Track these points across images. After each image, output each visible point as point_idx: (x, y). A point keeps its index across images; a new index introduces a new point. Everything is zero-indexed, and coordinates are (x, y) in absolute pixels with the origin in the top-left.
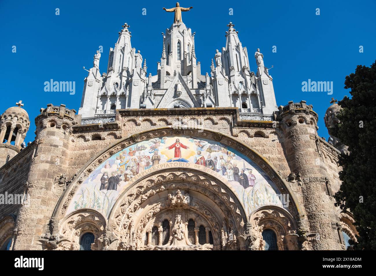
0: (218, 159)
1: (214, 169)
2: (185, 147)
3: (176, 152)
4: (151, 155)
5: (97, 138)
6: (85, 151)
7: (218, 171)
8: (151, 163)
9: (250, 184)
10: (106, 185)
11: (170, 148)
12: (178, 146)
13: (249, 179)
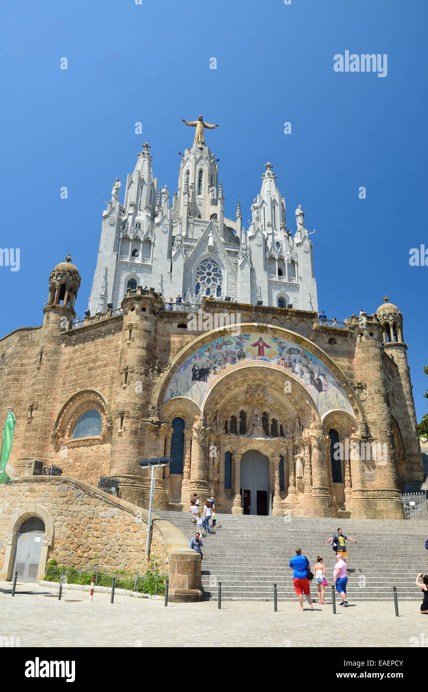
0: (297, 362)
1: (293, 372)
2: (268, 347)
3: (259, 350)
4: (237, 351)
5: (184, 326)
6: (174, 339)
7: (297, 373)
8: (237, 359)
9: (324, 389)
10: (198, 376)
11: (255, 345)
12: (261, 344)
13: (323, 384)
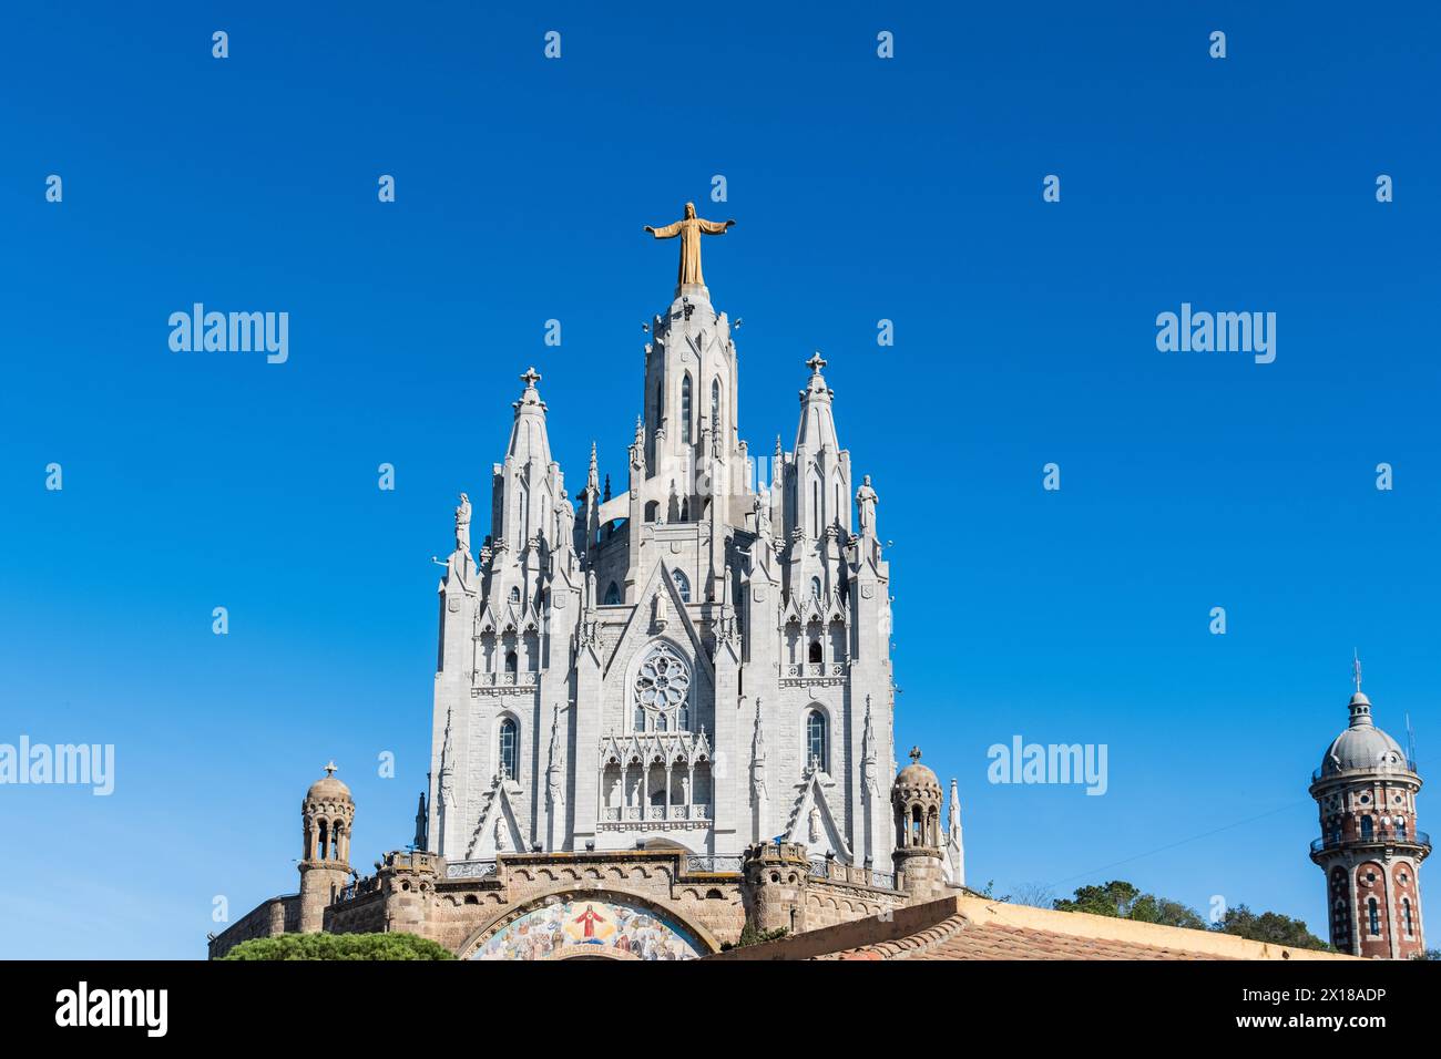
0: (647, 939)
1: (640, 956)
2: (601, 919)
3: (586, 928)
4: (551, 933)
5: (471, 900)
6: (457, 923)
8: (552, 946)
11: (579, 920)
12: (590, 917)
